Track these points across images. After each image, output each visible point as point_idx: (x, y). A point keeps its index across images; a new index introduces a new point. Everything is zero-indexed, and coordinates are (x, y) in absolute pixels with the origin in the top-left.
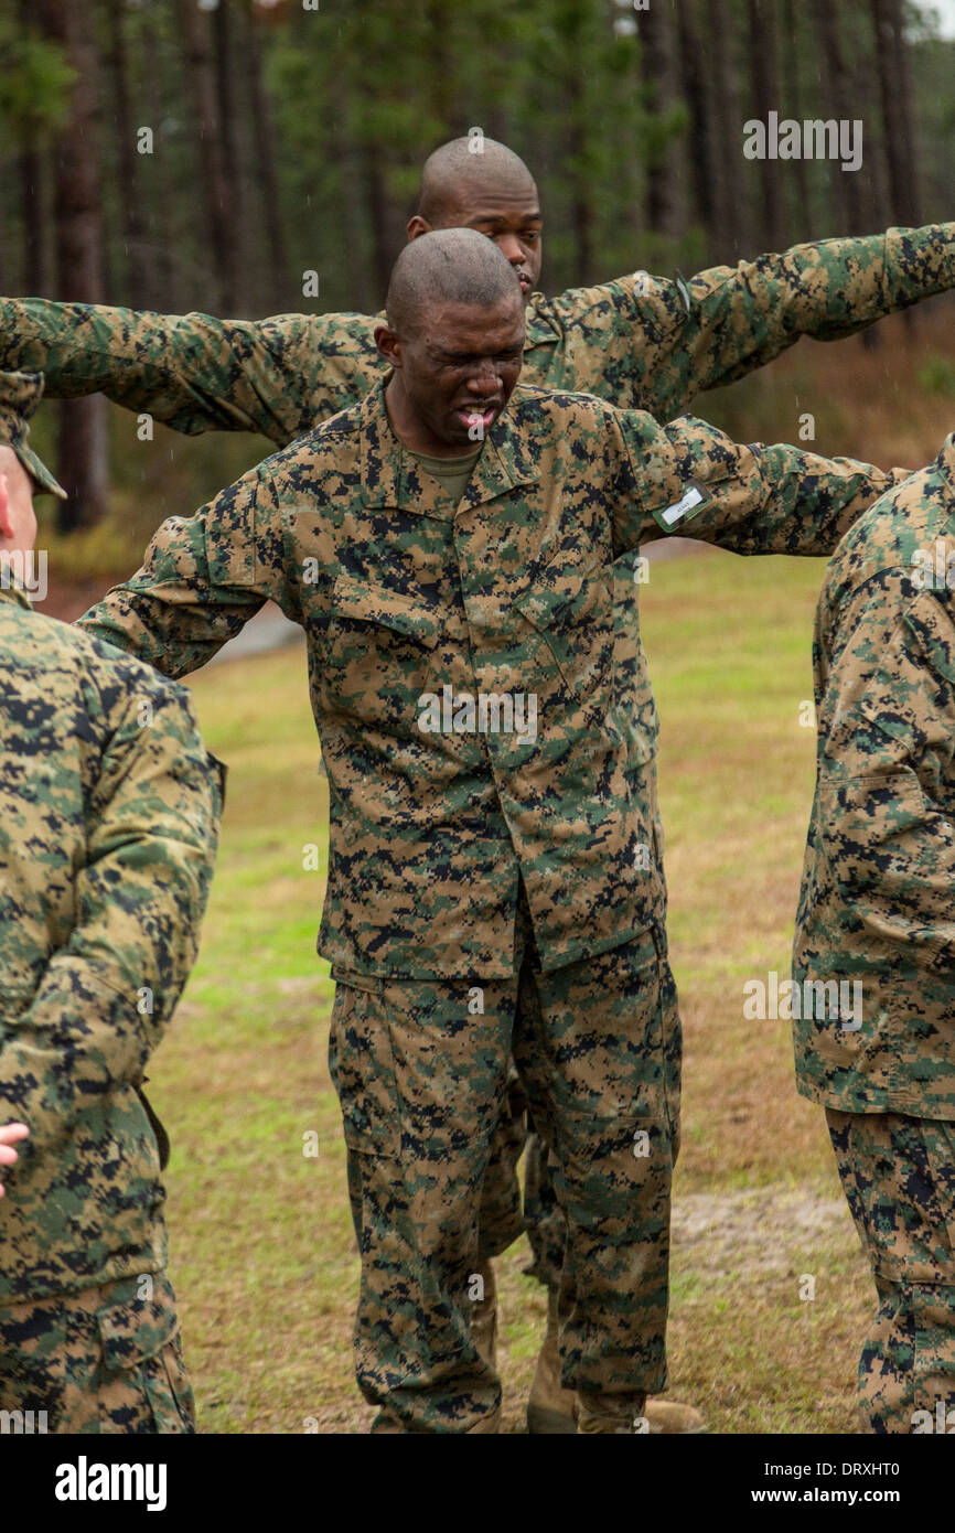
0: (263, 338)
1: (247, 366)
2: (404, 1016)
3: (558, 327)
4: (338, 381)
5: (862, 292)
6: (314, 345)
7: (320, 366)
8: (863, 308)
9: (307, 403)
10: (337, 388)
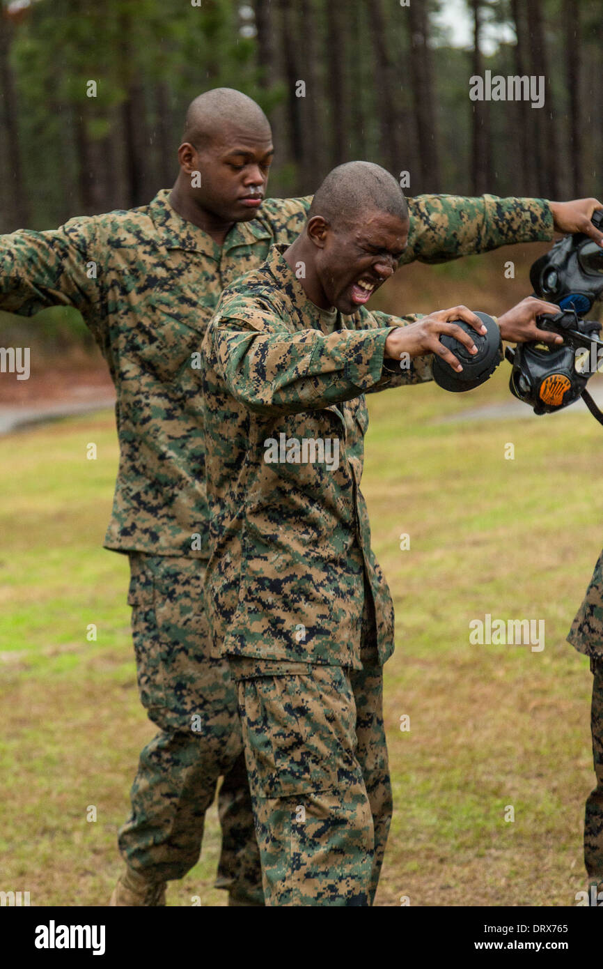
0: (72, 241)
1: (65, 263)
2: (329, 688)
3: (269, 227)
4: (124, 266)
5: (468, 236)
6: (104, 240)
7: (110, 256)
8: (466, 246)
9: (102, 282)
10: (123, 271)
